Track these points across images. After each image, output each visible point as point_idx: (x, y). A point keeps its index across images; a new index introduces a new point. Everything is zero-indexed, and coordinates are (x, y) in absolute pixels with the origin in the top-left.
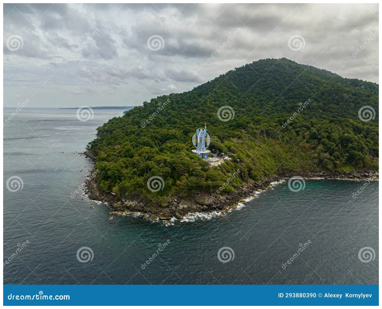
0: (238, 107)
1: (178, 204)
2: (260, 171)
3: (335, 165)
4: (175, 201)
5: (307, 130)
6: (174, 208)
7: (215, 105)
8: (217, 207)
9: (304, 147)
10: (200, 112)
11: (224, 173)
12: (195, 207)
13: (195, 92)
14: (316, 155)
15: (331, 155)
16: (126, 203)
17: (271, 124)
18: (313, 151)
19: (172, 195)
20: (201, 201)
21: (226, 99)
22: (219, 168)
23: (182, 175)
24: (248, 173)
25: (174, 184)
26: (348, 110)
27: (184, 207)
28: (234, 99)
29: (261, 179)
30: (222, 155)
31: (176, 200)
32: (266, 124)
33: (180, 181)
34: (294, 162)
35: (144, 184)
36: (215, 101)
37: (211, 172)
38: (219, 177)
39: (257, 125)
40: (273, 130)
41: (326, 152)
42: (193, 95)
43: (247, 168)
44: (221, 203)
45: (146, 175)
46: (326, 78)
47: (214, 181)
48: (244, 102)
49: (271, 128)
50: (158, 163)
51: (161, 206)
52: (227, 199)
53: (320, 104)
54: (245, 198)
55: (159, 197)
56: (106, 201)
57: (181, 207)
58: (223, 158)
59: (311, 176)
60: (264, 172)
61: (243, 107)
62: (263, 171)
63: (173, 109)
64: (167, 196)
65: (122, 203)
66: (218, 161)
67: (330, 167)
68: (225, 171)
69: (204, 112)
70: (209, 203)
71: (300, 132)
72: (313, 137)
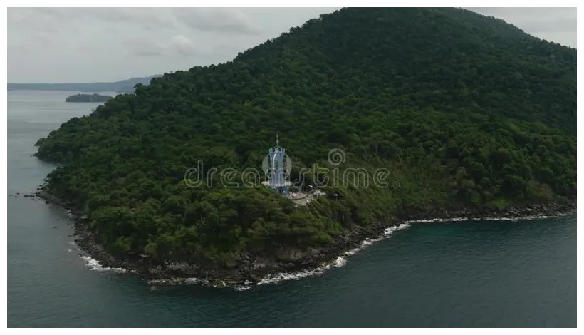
0: (330, 96)
1: (251, 262)
2: (369, 212)
3: (484, 198)
4: (246, 259)
5: (443, 143)
6: (246, 268)
7: (285, 93)
8: (309, 264)
9: (437, 171)
10: (257, 108)
11: (315, 214)
12: (276, 266)
13: (245, 65)
14: (455, 183)
15: (477, 183)
16: (170, 266)
17: (386, 134)
18: (451, 177)
19: (242, 251)
20: (284, 257)
21: (306, 81)
22: (308, 208)
23: (254, 220)
24: (350, 214)
25: (244, 234)
26: (521, 102)
27: (260, 267)
28: (322, 80)
29: (370, 223)
30: (310, 189)
31: (248, 257)
32: (378, 133)
33: (253, 229)
34: (422, 196)
35: (197, 236)
36: (285, 85)
37: (297, 214)
38: (309, 222)
39: (363, 136)
40: (389, 145)
41: (469, 178)
42: (241, 71)
43: (350, 207)
44: (313, 259)
45: (200, 223)
46: (491, 38)
47: (302, 227)
48: (341, 87)
49: (387, 142)
50: (215, 203)
51: (225, 267)
52: (322, 252)
53: (475, 92)
54: (348, 250)
55: (222, 254)
56: (132, 267)
57: (256, 266)
58: (312, 193)
59: (448, 216)
60: (376, 213)
61: (340, 96)
62: (373, 211)
63: (202, 101)
64: (234, 252)
65: (164, 267)
66: (304, 198)
67: (476, 200)
68: (316, 211)
69: (266, 108)
70: (297, 258)
71: (431, 146)
72: (452, 154)
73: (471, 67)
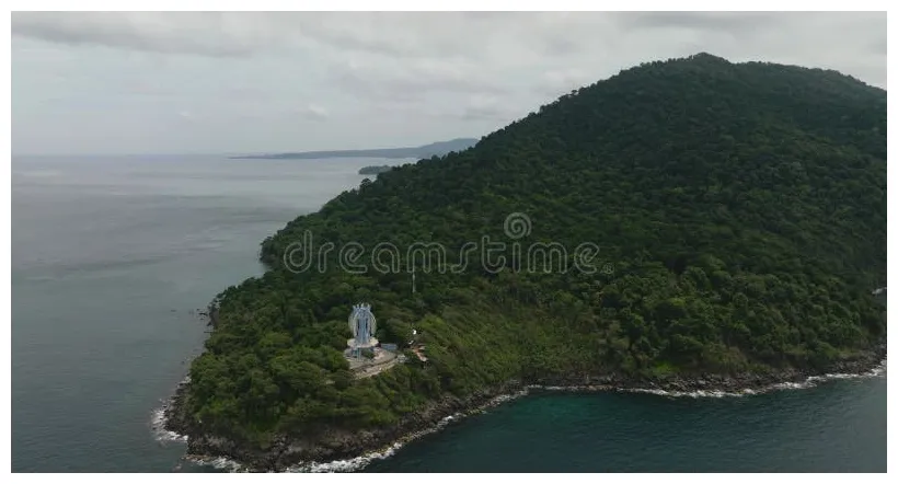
3: (638, 363)
5: (603, 285)
9: (587, 323)
14: (605, 340)
15: (632, 342)
18: (601, 332)
27: (295, 452)
31: (284, 439)
34: (558, 355)
35: (236, 412)
37: (353, 390)
38: (366, 399)
40: (530, 287)
43: (441, 374)
47: (353, 407)
52: (376, 436)
55: (259, 433)
56: (187, 432)
57: (291, 450)
59: (587, 383)
60: (484, 377)
64: (271, 432)
65: (205, 440)
67: (628, 365)
71: (584, 290)
72: (611, 301)
73: (732, 156)
